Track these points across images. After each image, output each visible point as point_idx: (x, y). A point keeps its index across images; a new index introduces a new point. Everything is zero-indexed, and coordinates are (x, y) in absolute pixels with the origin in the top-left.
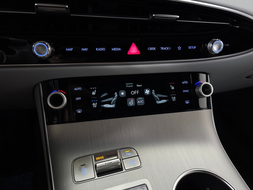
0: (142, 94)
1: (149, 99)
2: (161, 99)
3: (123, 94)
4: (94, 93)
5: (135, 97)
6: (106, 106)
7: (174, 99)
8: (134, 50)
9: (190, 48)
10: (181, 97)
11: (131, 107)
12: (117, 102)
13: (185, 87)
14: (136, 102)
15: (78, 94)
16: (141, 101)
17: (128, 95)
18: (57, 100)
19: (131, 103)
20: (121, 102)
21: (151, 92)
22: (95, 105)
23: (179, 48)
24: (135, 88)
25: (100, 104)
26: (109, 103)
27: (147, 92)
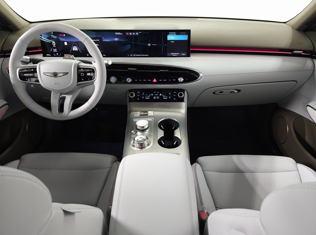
0: (159, 95)
1: (161, 97)
2: (165, 97)
3: (152, 95)
4: (143, 94)
5: (156, 96)
6: (146, 98)
7: (170, 98)
8: (155, 81)
9: (173, 80)
10: (172, 97)
11: (155, 99)
12: (150, 97)
13: (175, 94)
14: (156, 98)
15: (138, 94)
16: (158, 98)
17: (154, 95)
18: (132, 95)
19: (155, 98)
20: (152, 97)
21: (162, 95)
22: (143, 98)
23: (170, 80)
24: (157, 93)
25: (144, 97)
26: (147, 97)
27: (161, 95)
